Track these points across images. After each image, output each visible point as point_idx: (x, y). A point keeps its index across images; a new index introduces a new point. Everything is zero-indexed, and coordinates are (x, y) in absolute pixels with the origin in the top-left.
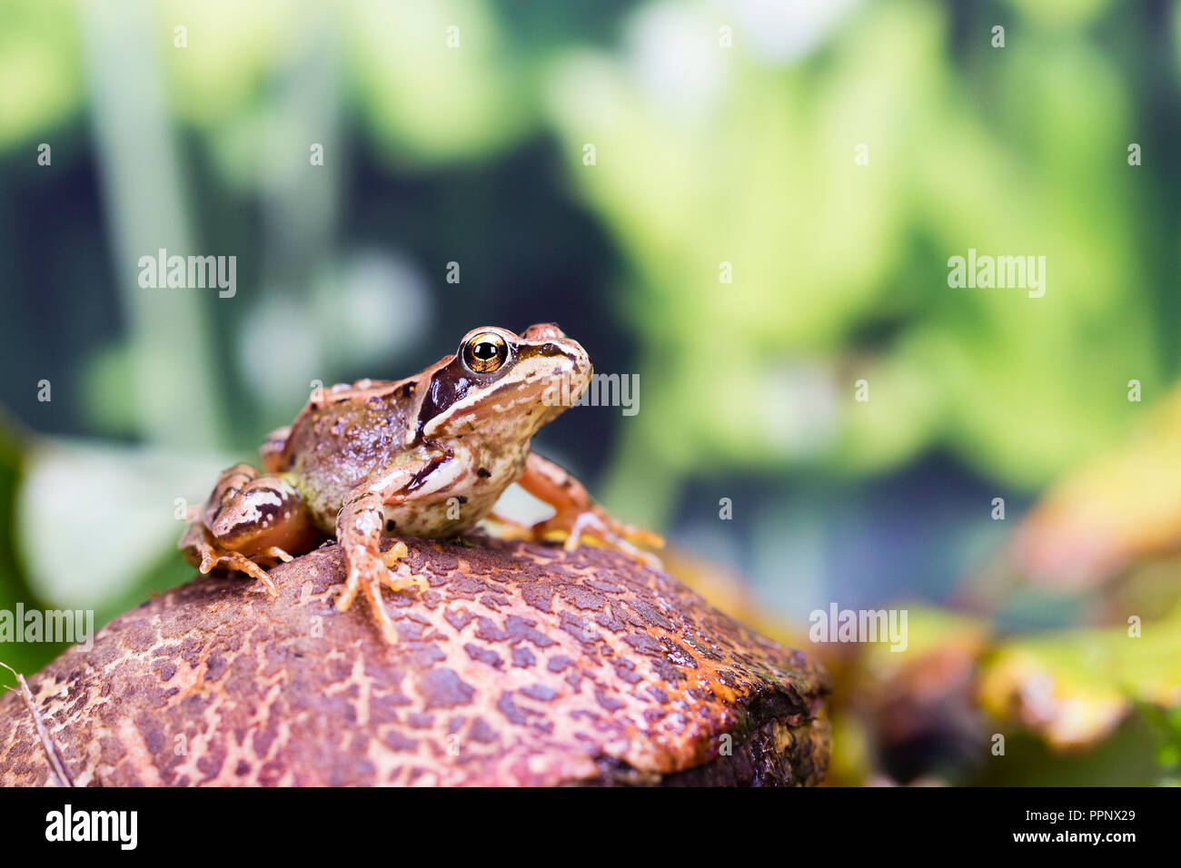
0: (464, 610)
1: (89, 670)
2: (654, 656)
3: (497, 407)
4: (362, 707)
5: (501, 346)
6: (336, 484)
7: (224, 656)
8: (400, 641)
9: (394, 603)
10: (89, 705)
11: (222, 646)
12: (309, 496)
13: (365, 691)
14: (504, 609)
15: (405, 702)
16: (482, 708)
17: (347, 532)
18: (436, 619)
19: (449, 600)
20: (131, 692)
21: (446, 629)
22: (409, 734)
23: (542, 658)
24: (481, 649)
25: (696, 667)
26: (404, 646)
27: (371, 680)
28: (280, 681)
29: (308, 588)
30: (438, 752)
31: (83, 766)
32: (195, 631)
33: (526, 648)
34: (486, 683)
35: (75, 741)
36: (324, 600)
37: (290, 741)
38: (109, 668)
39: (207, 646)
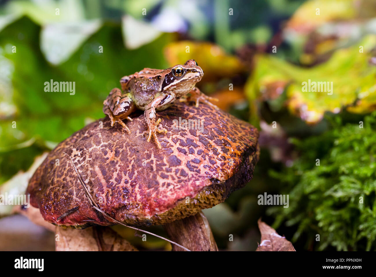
0: (176, 137)
1: (85, 149)
2: (221, 146)
3: (182, 85)
4: (154, 166)
5: (182, 70)
6: (142, 99)
7: (119, 149)
8: (162, 148)
9: (159, 137)
10: (86, 160)
11: (118, 147)
12: (135, 101)
13: (154, 162)
14: (186, 136)
15: (165, 165)
16: (183, 167)
17: (148, 119)
18: (170, 140)
19: (173, 135)
20: (97, 158)
21: (172, 143)
22: (166, 174)
23: (196, 151)
24: (181, 149)
25: (231, 146)
26: (163, 149)
27: (156, 159)
28: (134, 158)
29: (138, 131)
30: (173, 179)
31: (87, 177)
32: (111, 140)
33: (192, 148)
34: (183, 158)
35: (84, 170)
36: (142, 135)
37: (137, 175)
38: (90, 150)
39: (114, 146)
